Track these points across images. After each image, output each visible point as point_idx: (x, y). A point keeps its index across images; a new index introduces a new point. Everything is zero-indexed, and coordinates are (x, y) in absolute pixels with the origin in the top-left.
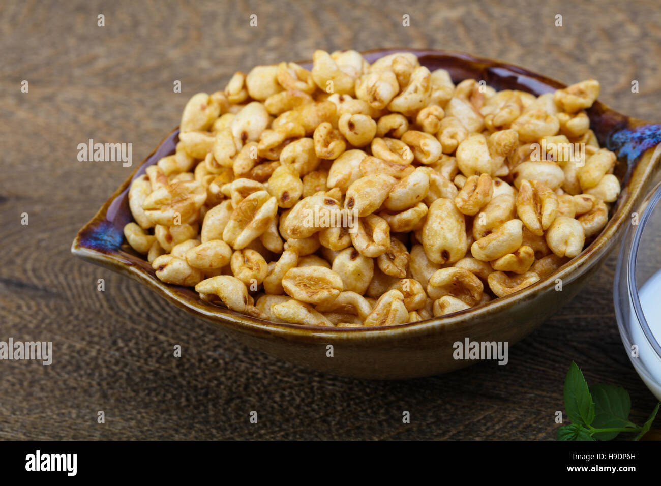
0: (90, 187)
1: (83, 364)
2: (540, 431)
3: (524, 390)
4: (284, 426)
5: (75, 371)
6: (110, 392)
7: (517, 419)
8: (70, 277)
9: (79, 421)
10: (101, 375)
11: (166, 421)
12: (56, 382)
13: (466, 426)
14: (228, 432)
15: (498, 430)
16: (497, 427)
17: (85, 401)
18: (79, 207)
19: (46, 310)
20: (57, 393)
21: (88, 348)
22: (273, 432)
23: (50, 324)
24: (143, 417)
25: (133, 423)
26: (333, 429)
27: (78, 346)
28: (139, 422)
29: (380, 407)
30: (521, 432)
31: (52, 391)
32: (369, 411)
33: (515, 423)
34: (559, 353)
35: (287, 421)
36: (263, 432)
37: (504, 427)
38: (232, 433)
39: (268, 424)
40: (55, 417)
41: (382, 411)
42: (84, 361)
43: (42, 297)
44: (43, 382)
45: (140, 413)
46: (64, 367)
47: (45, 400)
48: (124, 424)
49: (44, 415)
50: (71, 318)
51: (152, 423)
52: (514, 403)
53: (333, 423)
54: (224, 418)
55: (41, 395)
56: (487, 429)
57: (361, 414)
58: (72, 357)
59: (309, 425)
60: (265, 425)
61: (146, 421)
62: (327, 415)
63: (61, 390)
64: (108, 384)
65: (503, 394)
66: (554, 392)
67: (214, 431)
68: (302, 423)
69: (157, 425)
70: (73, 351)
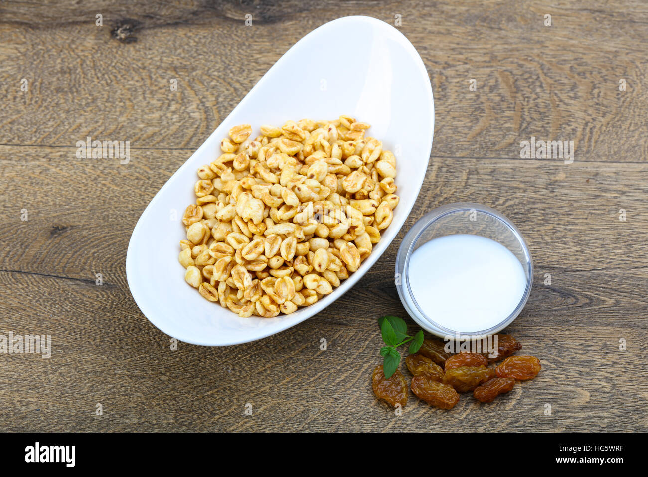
0: (108, 216)
1: (142, 327)
2: (366, 340)
3: (354, 319)
4: (249, 352)
5: (139, 332)
6: (161, 343)
7: (354, 335)
8: (117, 275)
9: (152, 361)
10: (153, 333)
11: (193, 356)
12: (132, 340)
13: (332, 342)
14: (224, 358)
15: (347, 342)
16: (346, 340)
17: (150, 349)
18: (106, 230)
19: (112, 297)
20: (135, 346)
21: (141, 318)
22: (245, 356)
23: (117, 305)
24: (182, 355)
25: (178, 359)
26: (272, 350)
27: (136, 317)
28: (181, 358)
29: (290, 335)
30: (357, 342)
31: (132, 345)
32: (286, 339)
33: (354, 337)
34: (365, 296)
35: (249, 348)
36: (240, 356)
37: (349, 340)
38: (226, 358)
39: (241, 351)
40: (138, 359)
41: (292, 337)
42: (142, 325)
43: (107, 289)
44: (125, 340)
45: (179, 353)
46: (133, 330)
47: (130, 350)
48: (173, 360)
49: (132, 359)
50: (126, 300)
51: (187, 358)
52: (351, 326)
53: (271, 347)
54: (220, 351)
55: (127, 347)
56: (342, 342)
57: (283, 340)
58: (135, 324)
59: (260, 349)
60: (240, 352)
61: (184, 357)
62: (267, 343)
63: (136, 344)
64: (158, 338)
65: (345, 322)
66: (367, 318)
67: (217, 358)
68: (257, 349)
69: (190, 359)
70: (134, 320)
